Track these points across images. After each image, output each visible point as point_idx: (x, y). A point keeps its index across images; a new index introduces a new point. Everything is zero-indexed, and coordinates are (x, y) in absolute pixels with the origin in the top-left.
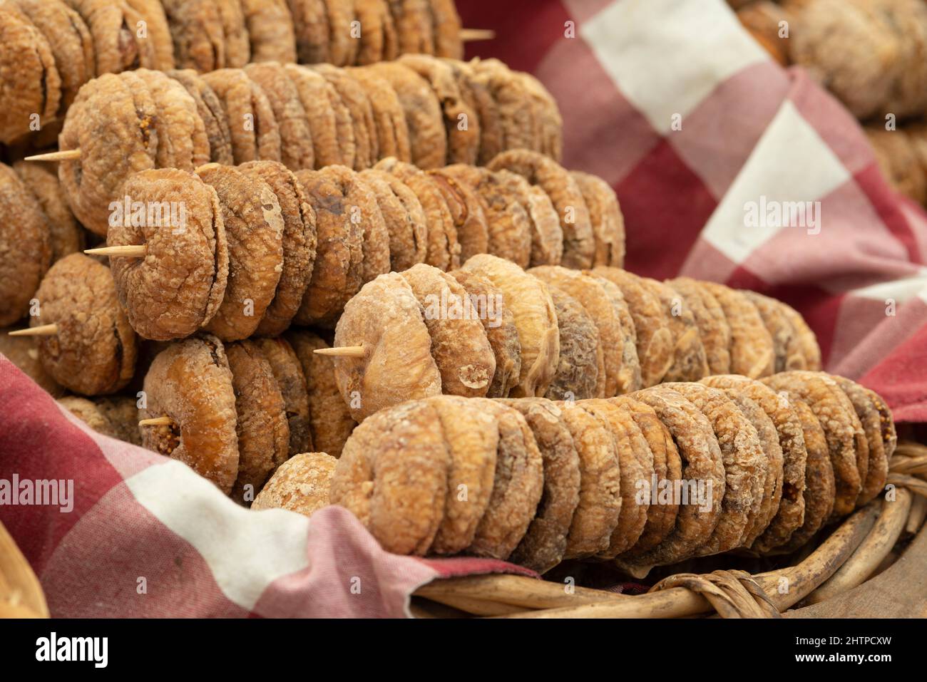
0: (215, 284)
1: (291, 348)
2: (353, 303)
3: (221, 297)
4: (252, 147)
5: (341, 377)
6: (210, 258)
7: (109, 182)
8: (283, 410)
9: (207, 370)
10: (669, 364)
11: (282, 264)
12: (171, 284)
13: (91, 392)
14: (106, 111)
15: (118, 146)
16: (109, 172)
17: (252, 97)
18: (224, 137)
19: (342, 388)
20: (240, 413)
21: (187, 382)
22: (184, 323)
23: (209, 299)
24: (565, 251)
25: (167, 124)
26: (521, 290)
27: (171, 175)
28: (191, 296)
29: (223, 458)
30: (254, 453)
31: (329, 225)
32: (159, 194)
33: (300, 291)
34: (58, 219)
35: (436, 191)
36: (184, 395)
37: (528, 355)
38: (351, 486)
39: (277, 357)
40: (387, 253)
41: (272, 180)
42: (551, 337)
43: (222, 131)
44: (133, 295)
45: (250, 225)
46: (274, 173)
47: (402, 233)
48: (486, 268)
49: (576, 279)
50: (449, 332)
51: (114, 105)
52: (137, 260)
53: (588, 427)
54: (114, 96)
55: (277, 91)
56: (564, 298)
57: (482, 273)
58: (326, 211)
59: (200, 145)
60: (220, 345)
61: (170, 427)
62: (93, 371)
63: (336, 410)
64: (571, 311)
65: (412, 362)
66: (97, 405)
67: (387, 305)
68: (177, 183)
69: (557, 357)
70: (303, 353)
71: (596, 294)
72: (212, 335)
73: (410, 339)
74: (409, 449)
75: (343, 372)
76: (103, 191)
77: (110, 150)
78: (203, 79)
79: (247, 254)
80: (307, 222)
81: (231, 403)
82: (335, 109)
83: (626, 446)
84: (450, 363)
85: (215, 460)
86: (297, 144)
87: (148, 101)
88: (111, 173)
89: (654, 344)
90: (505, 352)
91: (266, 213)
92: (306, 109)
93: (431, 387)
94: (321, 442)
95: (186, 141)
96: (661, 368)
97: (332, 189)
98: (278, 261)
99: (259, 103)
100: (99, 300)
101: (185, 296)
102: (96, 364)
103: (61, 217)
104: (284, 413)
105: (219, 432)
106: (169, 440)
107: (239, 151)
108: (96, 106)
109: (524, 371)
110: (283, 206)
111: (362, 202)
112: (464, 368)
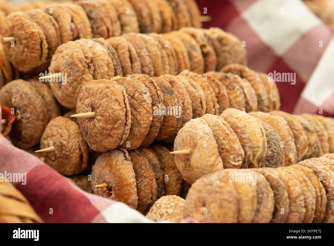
0: (126, 127)
1: (153, 152)
2: (182, 132)
3: (128, 132)
4: (130, 69)
5: (178, 163)
6: (124, 116)
7: (74, 86)
8: (154, 178)
9: (123, 163)
10: (307, 150)
11: (152, 117)
12: (108, 128)
13: (70, 174)
14: (71, 57)
15: (78, 71)
16: (74, 82)
17: (129, 48)
18: (119, 65)
19: (179, 167)
20: (137, 180)
21: (115, 168)
22: (113, 143)
23: (124, 133)
24: (258, 105)
25: (97, 61)
26: (250, 123)
27: (104, 82)
28: (116, 132)
29: (132, 199)
30: (143, 196)
31: (168, 99)
32: (100, 90)
33: (159, 128)
34: (49, 102)
35: (207, 83)
36: (114, 174)
37: (255, 150)
38: (194, 209)
39: (149, 156)
40: (191, 110)
41: (144, 82)
42: (264, 141)
43: (118, 63)
44: (91, 133)
45: (138, 101)
46: (144, 79)
47: (196, 101)
48: (233, 114)
49: (268, 117)
50: (224, 142)
51: (75, 54)
52: (91, 119)
53: (290, 179)
54: (74, 51)
55: (137, 45)
56: (266, 125)
57: (232, 116)
58: (166, 94)
59: (111, 69)
60: (127, 152)
61: (108, 187)
62: (71, 165)
63: (174, 176)
64: (270, 130)
65: (211, 155)
66: (72, 179)
67: (199, 132)
68: (108, 85)
69: (266, 150)
70: (158, 153)
71: (278, 123)
72: (123, 148)
73: (210, 145)
74: (221, 193)
75: (179, 161)
76: (72, 90)
77: (75, 73)
78: (107, 41)
79: (137, 113)
80: (160, 99)
81: (134, 176)
82: (160, 51)
83: (304, 186)
84: (225, 155)
85: (129, 200)
86: (147, 66)
87: (89, 52)
88: (75, 83)
89: (301, 142)
90: (247, 149)
91: (144, 96)
92: (149, 52)
93: (219, 165)
94: (168, 190)
95: (105, 67)
96: (304, 152)
97: (168, 84)
98: (150, 116)
99: (132, 50)
100: (72, 135)
101: (114, 132)
102: (72, 162)
103: (51, 101)
104: (155, 179)
105: (130, 188)
106: (107, 193)
107: (125, 71)
108: (67, 55)
109: (254, 156)
110: (150, 92)
111: (180, 89)
112: (232, 157)
